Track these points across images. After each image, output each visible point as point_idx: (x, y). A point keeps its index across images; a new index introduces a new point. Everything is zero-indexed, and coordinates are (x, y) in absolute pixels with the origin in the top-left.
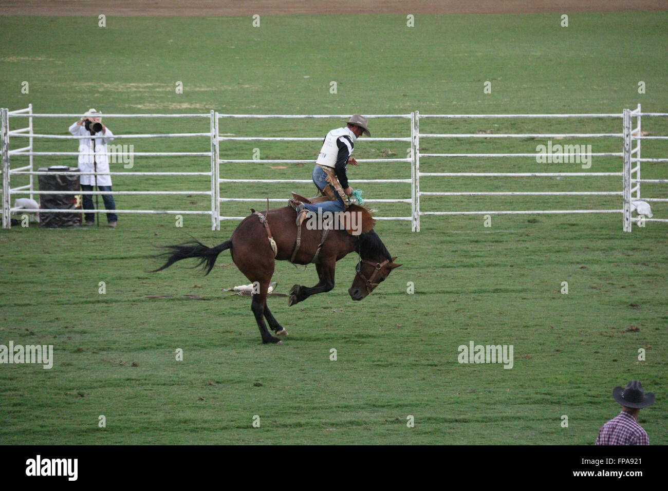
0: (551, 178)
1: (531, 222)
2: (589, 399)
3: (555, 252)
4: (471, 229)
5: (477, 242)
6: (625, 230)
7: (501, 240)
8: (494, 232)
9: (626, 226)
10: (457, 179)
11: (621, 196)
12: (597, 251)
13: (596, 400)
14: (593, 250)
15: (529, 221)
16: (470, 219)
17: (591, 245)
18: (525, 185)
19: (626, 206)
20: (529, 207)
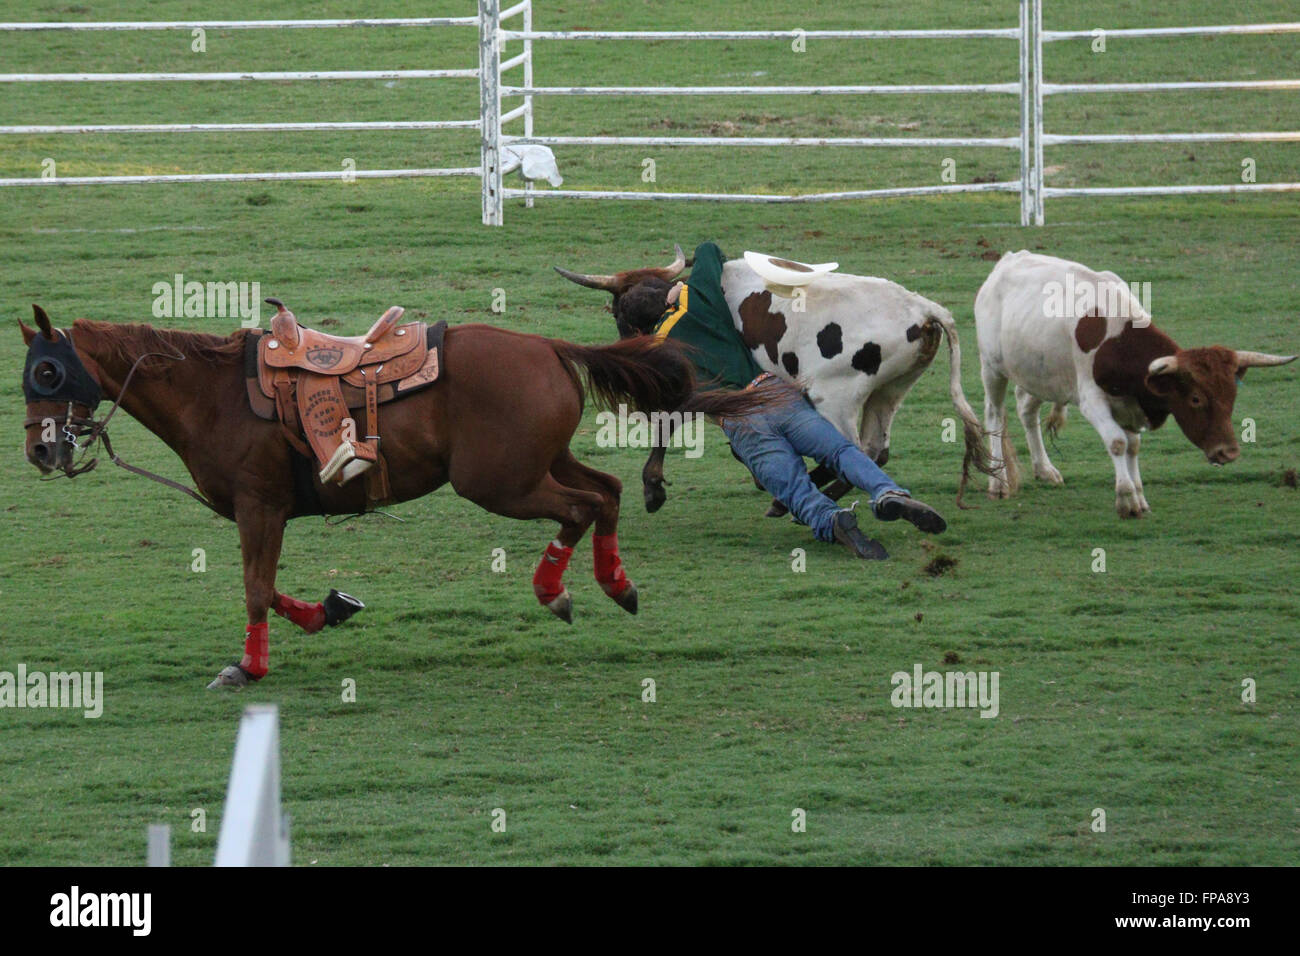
0: (369, 83)
1: (256, 204)
2: (155, 670)
3: (276, 282)
4: (88, 225)
5: (86, 257)
6: (486, 221)
7: (152, 250)
8: (144, 230)
9: (490, 209)
10: (120, 89)
11: (476, 132)
12: (388, 276)
13: (175, 671)
14: (378, 276)
15: (250, 201)
16: (103, 196)
17: (377, 262)
18: (293, 102)
19: (488, 158)
20: (273, 162)
